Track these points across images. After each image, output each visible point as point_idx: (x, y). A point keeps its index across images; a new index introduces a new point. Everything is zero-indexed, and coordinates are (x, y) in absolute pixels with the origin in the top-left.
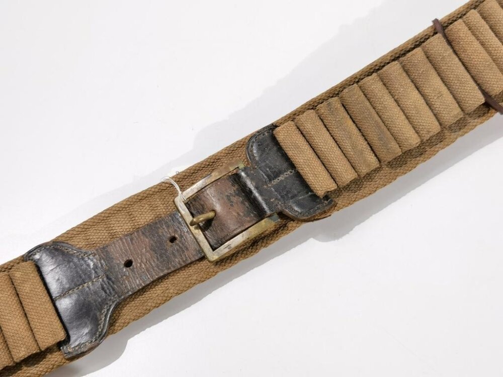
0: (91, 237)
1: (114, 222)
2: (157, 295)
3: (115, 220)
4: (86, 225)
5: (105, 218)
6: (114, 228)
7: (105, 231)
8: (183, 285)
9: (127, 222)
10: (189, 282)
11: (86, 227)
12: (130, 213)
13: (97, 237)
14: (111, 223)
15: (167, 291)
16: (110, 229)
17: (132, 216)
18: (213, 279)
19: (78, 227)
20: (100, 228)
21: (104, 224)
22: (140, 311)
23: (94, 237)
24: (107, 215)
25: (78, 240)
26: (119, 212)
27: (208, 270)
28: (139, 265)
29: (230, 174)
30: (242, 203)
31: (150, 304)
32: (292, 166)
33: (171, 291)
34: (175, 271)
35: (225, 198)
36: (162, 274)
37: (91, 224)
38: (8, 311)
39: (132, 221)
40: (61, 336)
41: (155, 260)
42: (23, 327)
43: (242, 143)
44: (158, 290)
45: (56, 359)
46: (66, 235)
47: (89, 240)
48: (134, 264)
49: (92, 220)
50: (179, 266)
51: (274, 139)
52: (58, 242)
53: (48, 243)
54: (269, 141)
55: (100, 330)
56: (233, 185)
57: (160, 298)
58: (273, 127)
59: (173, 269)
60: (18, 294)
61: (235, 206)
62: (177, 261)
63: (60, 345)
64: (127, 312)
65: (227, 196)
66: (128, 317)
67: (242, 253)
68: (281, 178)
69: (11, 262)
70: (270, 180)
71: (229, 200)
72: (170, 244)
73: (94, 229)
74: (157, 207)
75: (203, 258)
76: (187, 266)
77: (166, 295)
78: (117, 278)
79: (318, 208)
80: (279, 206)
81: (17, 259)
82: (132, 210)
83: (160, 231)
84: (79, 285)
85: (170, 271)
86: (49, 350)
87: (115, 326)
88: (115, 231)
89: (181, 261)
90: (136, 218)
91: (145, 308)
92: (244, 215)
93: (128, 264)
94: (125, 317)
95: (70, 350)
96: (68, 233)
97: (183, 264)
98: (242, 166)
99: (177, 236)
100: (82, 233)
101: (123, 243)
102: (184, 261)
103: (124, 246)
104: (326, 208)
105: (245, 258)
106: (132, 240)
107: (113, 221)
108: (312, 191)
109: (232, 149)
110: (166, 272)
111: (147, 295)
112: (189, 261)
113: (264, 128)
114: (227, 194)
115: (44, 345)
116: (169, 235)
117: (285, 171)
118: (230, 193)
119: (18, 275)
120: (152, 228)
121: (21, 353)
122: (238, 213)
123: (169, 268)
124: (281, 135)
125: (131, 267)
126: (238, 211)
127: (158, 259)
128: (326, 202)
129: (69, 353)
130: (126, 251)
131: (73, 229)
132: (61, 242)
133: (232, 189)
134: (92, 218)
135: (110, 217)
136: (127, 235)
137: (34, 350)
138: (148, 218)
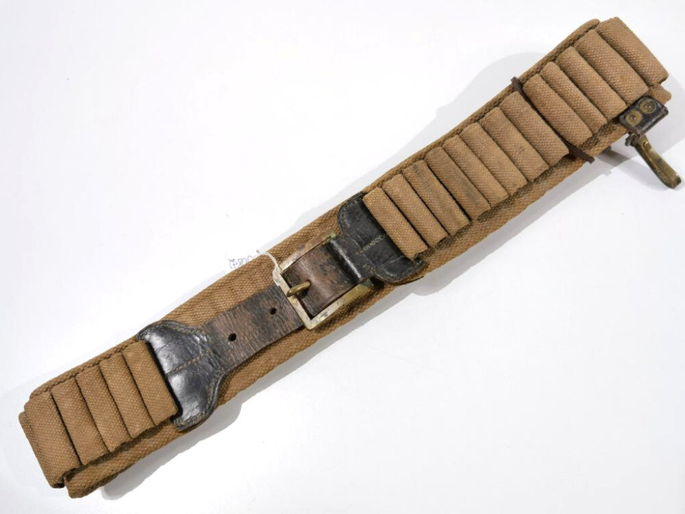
0: (198, 313)
1: (217, 298)
2: (260, 365)
3: (218, 295)
4: (192, 302)
5: (209, 294)
6: (217, 303)
7: (210, 307)
8: (284, 354)
9: (230, 296)
10: (290, 351)
11: (192, 304)
12: (232, 288)
13: (204, 312)
14: (215, 298)
15: (270, 361)
16: (214, 304)
17: (233, 291)
18: (312, 346)
19: (185, 305)
20: (205, 304)
21: (209, 299)
22: (245, 382)
23: (200, 313)
24: (210, 291)
25: (186, 317)
26: (222, 287)
27: (308, 338)
28: (242, 338)
29: (324, 243)
30: (336, 271)
31: (254, 375)
32: (382, 231)
33: (274, 360)
34: (276, 342)
35: (319, 268)
36: (264, 346)
37: (197, 301)
38: (122, 391)
39: (234, 295)
40: (173, 410)
41: (258, 333)
42: (136, 405)
43: (334, 212)
44: (261, 360)
45: (170, 433)
46: (174, 313)
47: (196, 317)
48: (237, 338)
49: (198, 297)
50: (280, 337)
51: (363, 206)
52: (166, 321)
53: (158, 322)
54: (359, 209)
55: (209, 402)
56: (326, 254)
57: (264, 368)
58: (363, 194)
59: (274, 340)
60: (131, 373)
61: (329, 274)
62: (278, 332)
63: (172, 418)
64: (235, 383)
65: (321, 265)
66: (235, 388)
67: (339, 320)
68: (372, 244)
69: (125, 342)
70: (362, 247)
71: (323, 269)
72: (271, 316)
73: (200, 305)
74: (257, 280)
75: (302, 327)
76: (289, 335)
77: (269, 365)
78: (222, 352)
79: (409, 271)
80: (371, 272)
81: (130, 339)
82: (234, 285)
83: (261, 304)
84: (188, 361)
85: (271, 342)
86: (163, 423)
87: (223, 397)
88: (219, 306)
89: (282, 331)
90: (238, 293)
91: (249, 378)
92: (338, 283)
93: (233, 337)
94: (232, 388)
95: (183, 424)
96: (175, 311)
97: (284, 334)
98: (333, 235)
99: (276, 307)
100: (188, 310)
101: (226, 318)
102: (284, 332)
103: (227, 320)
104: (418, 271)
105: (341, 324)
106: (234, 314)
107: (216, 296)
108: (402, 254)
109: (324, 219)
110: (268, 343)
111: (251, 365)
112: (290, 331)
113: (353, 197)
114: (320, 263)
115: (157, 421)
116: (270, 308)
117: (376, 237)
118: (324, 262)
119: (129, 355)
120: (252, 302)
121: (136, 430)
122: (332, 281)
123: (271, 339)
124: (369, 202)
125: (235, 341)
126: (332, 279)
127: (260, 332)
128: (417, 264)
129: (182, 426)
130: (230, 325)
131: (180, 307)
132: (168, 321)
133: (325, 258)
134: (197, 295)
135: (214, 292)
136: (229, 310)
137: (149, 426)
138: (249, 291)
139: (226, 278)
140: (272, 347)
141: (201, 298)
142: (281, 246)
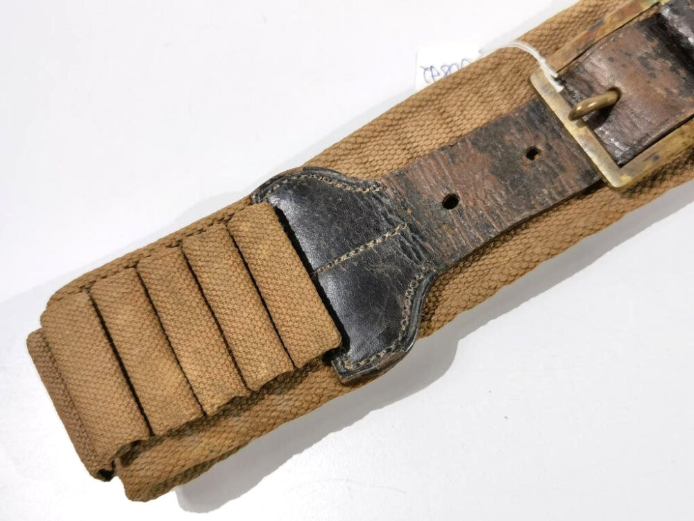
0: (371, 159)
1: (412, 129)
2: (507, 259)
3: (414, 124)
4: (359, 136)
5: (395, 123)
6: (412, 140)
7: (396, 147)
8: (560, 238)
9: (438, 126)
10: (571, 232)
11: (359, 140)
12: (442, 110)
13: (383, 157)
14: (405, 130)
15: (529, 251)
16: (405, 141)
17: (445, 115)
18: (615, 225)
19: (345, 141)
20: (386, 142)
21: (394, 132)
22: (476, 291)
23: (377, 158)
24: (398, 116)
25: (347, 166)
26: (420, 109)
27: (605, 209)
28: (471, 204)
29: (642, 18)
30: (673, 69)
31: (495, 277)
33: (538, 250)
34: (540, 214)
35: (638, 63)
36: (518, 219)
37: (369, 134)
38: (231, 295)
39: (448, 123)
40: (333, 339)
41: (503, 193)
42: (260, 324)
44: (508, 252)
45: (324, 385)
47: (367, 165)
48: (461, 202)
49: (371, 127)
50: (551, 203)
52: (312, 169)
53: (295, 170)
55: (404, 328)
56: (649, 38)
57: (517, 265)
59: (539, 209)
60: (246, 264)
61: (660, 76)
62: (546, 194)
63: (328, 357)
64: (453, 291)
65: (642, 58)
66: (454, 304)
67: (673, 174)
69: (229, 208)
71: (646, 66)
72: (529, 161)
73: (374, 143)
74: (492, 96)
75: (601, 184)
76: (567, 201)
77: (527, 258)
78: (429, 228)
81: (239, 202)
82: (445, 104)
83: (507, 138)
84: (358, 245)
85: (534, 212)
86: (310, 366)
87: (430, 320)
88: (415, 144)
89: (553, 192)
90: (455, 118)
91: (485, 285)
92: (681, 93)
93: (451, 202)
94: (446, 304)
95: (351, 367)
96: (326, 153)
97: (559, 198)
99: (539, 147)
100: (353, 152)
101: (438, 164)
102: (559, 193)
103: (439, 168)
105: (678, 183)
106: (452, 156)
107: (409, 126)
110: (526, 214)
111: (487, 260)
112: (570, 192)
114: (639, 54)
115: (301, 359)
116: (526, 147)
118: (646, 53)
119: (244, 228)
120: (488, 136)
121: (261, 373)
122: (667, 90)
123: (532, 207)
125: (456, 209)
126: (668, 85)
127: (507, 191)
129: (348, 372)
130: (444, 178)
131: (336, 147)
132: (318, 169)
133: (647, 46)
134: (370, 124)
135: (404, 119)
136: (443, 149)
137: (285, 367)
138: (475, 117)
139: (430, 91)
140: (531, 225)
141: (379, 128)
142: (539, 32)
